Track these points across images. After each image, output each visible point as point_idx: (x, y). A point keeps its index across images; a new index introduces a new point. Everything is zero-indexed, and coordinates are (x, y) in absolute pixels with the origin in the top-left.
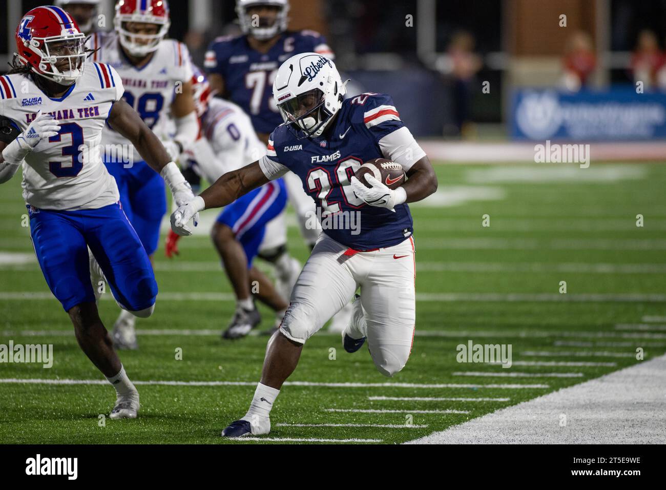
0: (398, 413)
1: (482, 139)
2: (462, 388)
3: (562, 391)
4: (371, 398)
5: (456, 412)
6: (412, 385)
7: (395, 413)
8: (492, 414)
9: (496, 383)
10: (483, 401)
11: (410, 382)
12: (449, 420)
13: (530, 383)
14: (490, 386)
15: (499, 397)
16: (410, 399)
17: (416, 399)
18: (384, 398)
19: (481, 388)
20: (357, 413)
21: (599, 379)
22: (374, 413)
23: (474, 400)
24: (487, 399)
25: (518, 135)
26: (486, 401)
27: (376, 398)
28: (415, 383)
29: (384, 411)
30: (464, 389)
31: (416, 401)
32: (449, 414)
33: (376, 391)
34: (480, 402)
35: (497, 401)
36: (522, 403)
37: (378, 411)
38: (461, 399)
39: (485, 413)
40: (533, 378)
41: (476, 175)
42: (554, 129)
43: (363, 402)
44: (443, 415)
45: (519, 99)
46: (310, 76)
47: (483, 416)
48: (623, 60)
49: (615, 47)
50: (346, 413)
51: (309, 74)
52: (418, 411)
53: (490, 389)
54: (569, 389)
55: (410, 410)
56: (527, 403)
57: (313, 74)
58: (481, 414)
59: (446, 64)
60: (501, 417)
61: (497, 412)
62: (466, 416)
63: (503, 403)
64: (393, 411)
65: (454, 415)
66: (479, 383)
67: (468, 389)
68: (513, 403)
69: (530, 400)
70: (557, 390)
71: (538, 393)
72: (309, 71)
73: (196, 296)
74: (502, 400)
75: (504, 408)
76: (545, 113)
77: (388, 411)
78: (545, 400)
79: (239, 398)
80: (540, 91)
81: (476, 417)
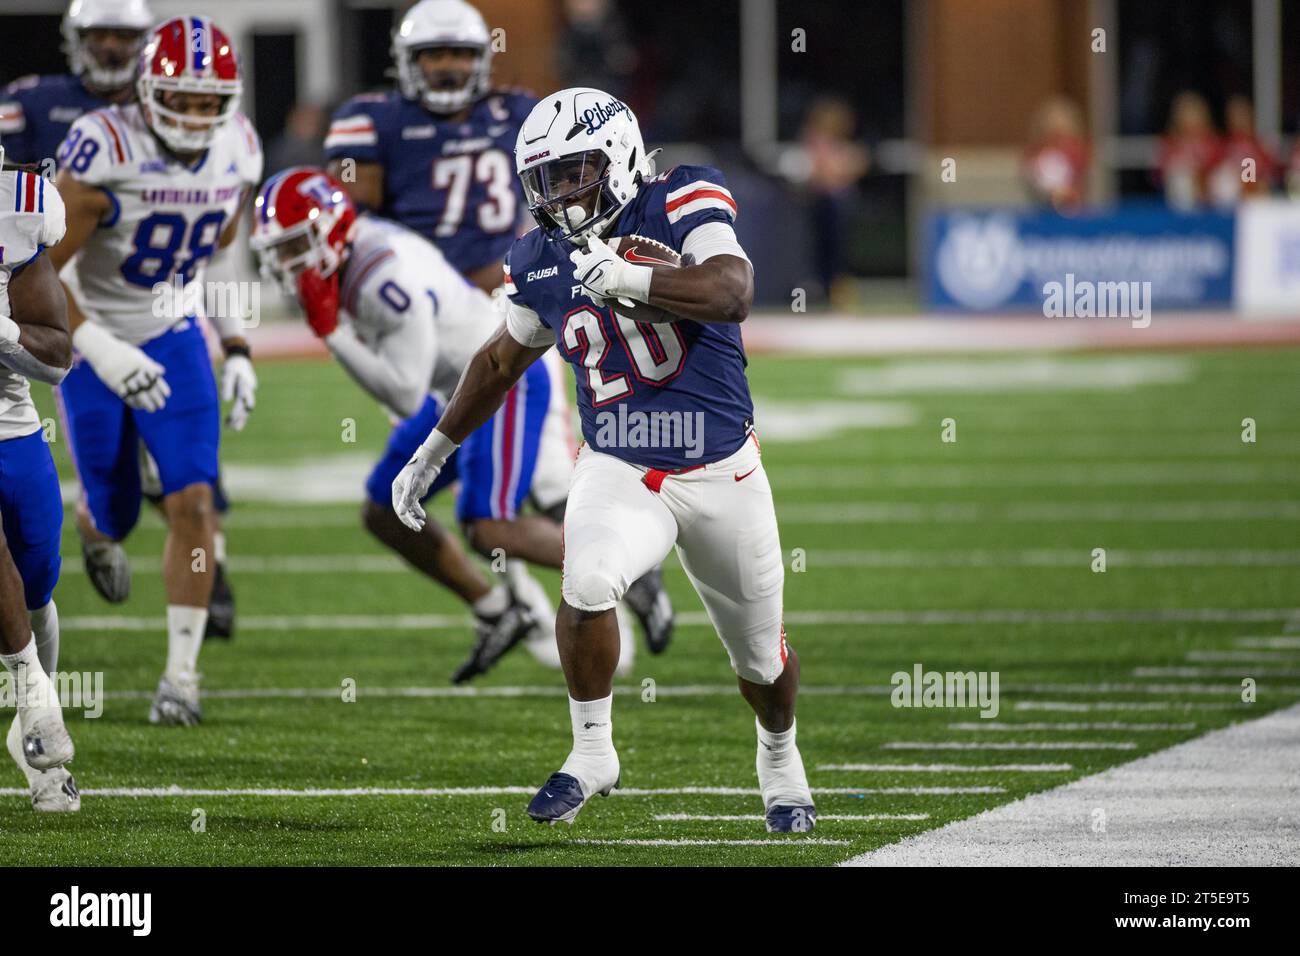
0: (711, 846)
1: (869, 310)
2: (836, 795)
3: (1031, 800)
4: (658, 818)
5: (825, 842)
6: (740, 791)
7: (706, 846)
8: (895, 846)
9: (902, 784)
10: (877, 820)
11: (734, 785)
12: (812, 857)
13: (968, 785)
14: (890, 791)
15: (909, 813)
16: (736, 818)
17: (747, 817)
18: (684, 817)
19: (872, 795)
20: (631, 846)
21: (1103, 775)
22: (665, 845)
23: (860, 817)
24: (886, 816)
25: (940, 301)
26: (882, 821)
27: (668, 817)
28: (744, 787)
29: (685, 842)
30: (839, 796)
31: (747, 821)
32: (811, 846)
33: (668, 803)
34: (872, 822)
35: (906, 820)
36: (954, 825)
37: (674, 842)
38: (834, 817)
39: (881, 844)
40: (974, 774)
41: (859, 381)
42: (1009, 287)
43: (643, 825)
44: (799, 848)
45: (942, 231)
46: (591, 125)
47: (878, 850)
48: (1143, 152)
49: (1127, 127)
50: (609, 847)
51: (589, 122)
52: (752, 842)
53: (890, 795)
54: (1045, 796)
55: (735, 839)
56: (962, 822)
57: (596, 123)
58: (873, 844)
59: (797, 164)
60: (913, 850)
61: (904, 841)
62: (844, 849)
63: (916, 823)
64: (701, 842)
65: (820, 847)
66: (868, 786)
67: (849, 796)
68: (936, 823)
69: (969, 818)
70: (1022, 798)
71: (986, 803)
72: (590, 118)
73: (314, 622)
74: (913, 817)
75: (919, 833)
76: (993, 256)
77: (694, 842)
78: (999, 817)
79: (401, 820)
80: (982, 215)
81: (864, 852)
